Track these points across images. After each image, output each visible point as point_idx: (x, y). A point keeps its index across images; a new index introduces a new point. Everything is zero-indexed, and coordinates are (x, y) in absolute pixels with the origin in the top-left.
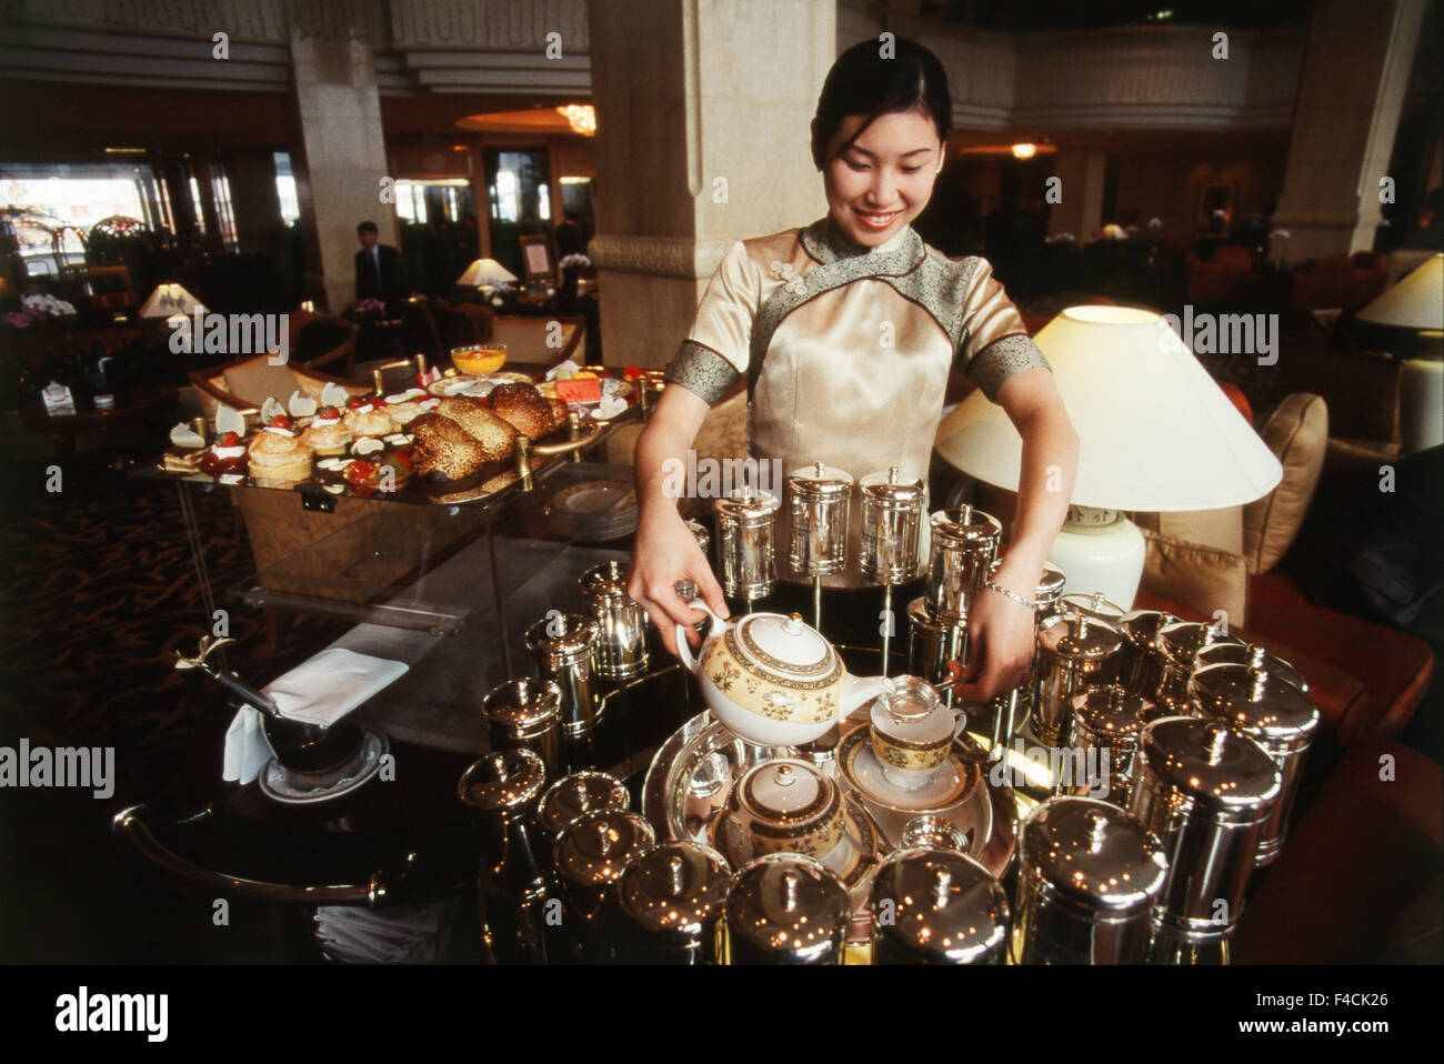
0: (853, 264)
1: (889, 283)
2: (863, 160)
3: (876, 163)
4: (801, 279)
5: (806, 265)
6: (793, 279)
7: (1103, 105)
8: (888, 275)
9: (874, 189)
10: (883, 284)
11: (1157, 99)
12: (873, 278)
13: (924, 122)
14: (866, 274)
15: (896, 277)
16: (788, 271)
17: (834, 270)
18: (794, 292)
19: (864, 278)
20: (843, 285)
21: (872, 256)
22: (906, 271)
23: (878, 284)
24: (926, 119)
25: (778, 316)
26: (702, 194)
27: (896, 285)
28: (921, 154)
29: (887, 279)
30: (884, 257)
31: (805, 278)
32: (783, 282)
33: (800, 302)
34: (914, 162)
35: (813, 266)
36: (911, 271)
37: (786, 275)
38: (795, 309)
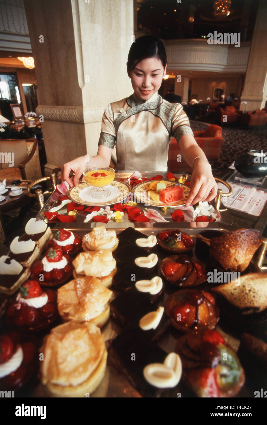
0: (140, 106)
1: (150, 112)
2: (141, 73)
3: (145, 74)
4: (125, 112)
5: (127, 108)
6: (123, 112)
7: (190, 63)
8: (150, 109)
9: (144, 82)
10: (149, 112)
11: (204, 62)
12: (146, 110)
13: (158, 61)
14: (143, 109)
15: (153, 110)
16: (122, 110)
17: (134, 109)
18: (123, 116)
19: (143, 110)
20: (137, 113)
21: (146, 104)
22: (156, 108)
23: (147, 112)
24: (159, 60)
25: (119, 123)
26: (85, 87)
27: (152, 112)
28: (158, 71)
29: (150, 110)
30: (149, 104)
31: (126, 112)
32: (120, 113)
33: (125, 118)
34: (156, 73)
35: (129, 108)
36: (157, 107)
37: (121, 111)
38: (123, 120)
